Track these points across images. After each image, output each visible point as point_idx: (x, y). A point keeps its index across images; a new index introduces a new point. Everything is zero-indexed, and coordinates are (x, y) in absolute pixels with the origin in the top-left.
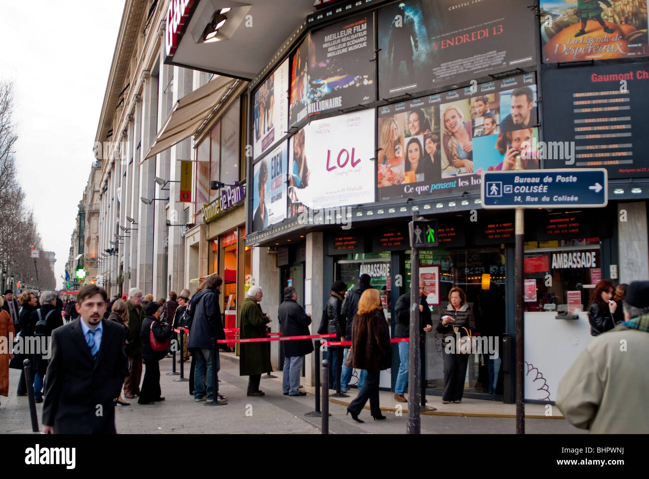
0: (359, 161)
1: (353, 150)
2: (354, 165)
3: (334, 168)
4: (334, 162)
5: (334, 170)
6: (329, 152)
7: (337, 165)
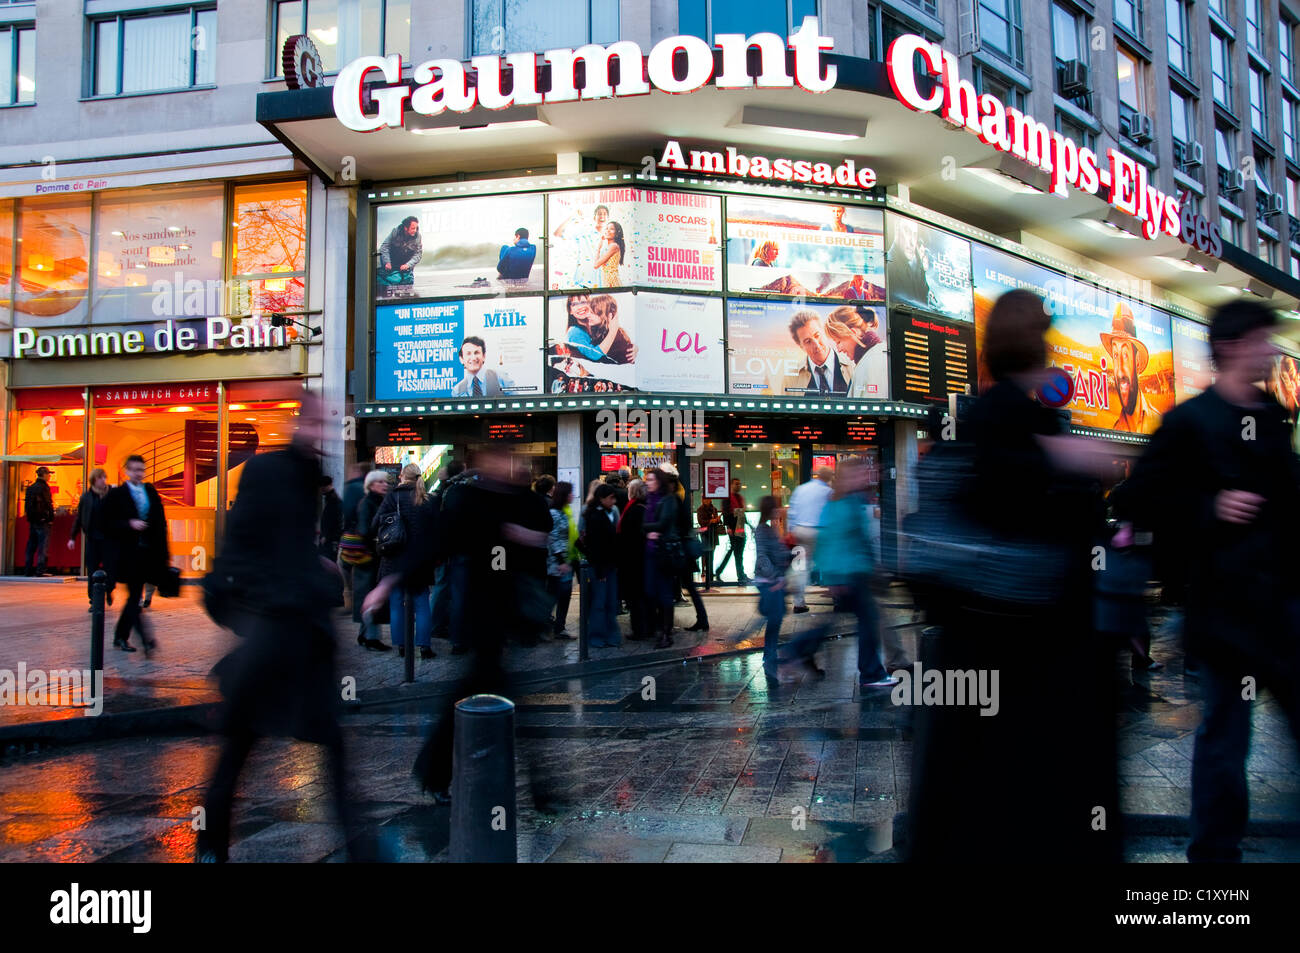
0: (704, 348)
1: (697, 336)
2: (698, 351)
3: (672, 350)
4: (671, 343)
5: (670, 353)
6: (665, 331)
7: (675, 347)
